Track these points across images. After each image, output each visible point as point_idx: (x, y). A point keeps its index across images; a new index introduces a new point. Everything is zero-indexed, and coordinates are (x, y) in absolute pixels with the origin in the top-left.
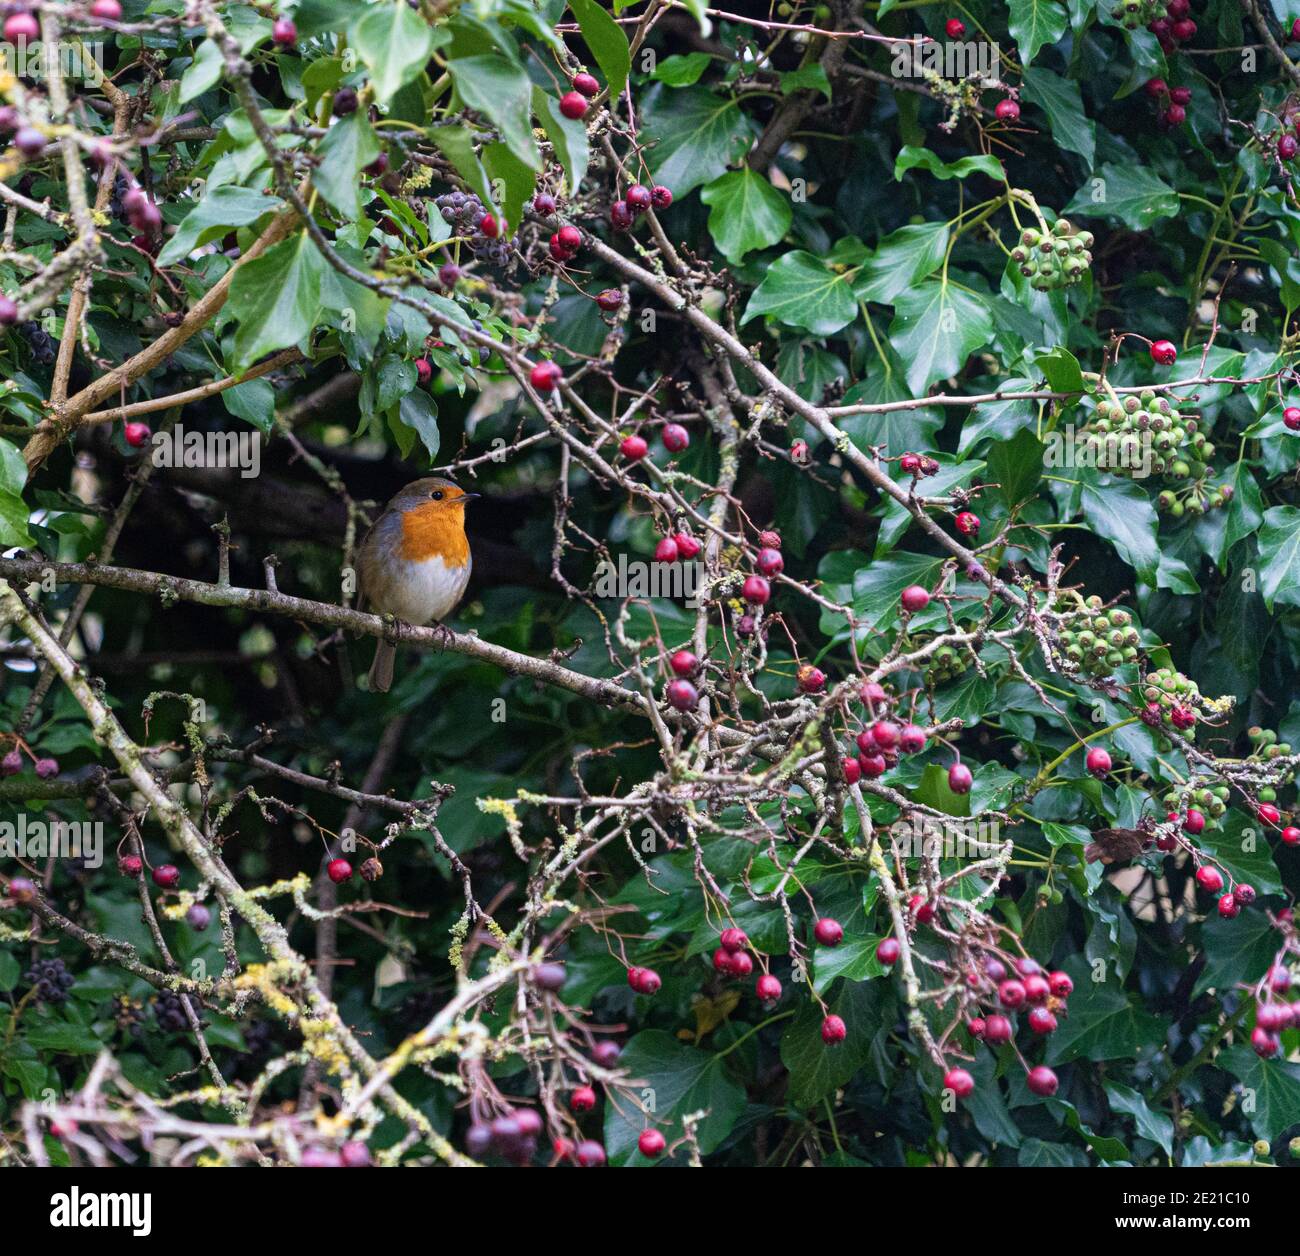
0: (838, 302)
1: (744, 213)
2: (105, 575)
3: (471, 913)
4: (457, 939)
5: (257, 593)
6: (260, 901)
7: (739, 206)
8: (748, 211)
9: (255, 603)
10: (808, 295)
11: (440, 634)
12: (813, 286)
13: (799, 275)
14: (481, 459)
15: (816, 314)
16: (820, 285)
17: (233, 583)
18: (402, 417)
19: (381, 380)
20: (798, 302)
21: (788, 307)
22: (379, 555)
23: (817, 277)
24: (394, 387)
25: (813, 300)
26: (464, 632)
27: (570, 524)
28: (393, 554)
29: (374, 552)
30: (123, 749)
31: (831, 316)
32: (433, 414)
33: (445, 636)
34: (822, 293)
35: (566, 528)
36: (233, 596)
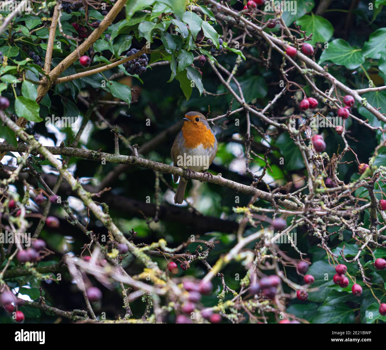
0: (356, 58)
1: (313, 30)
2: (68, 150)
3: (225, 290)
4: (220, 300)
5: (131, 157)
6: (146, 252)
7: (311, 27)
8: (315, 29)
9: (130, 161)
10: (344, 55)
11: (207, 175)
12: (345, 53)
13: (340, 48)
14: (216, 118)
15: (348, 61)
16: (348, 52)
17: (121, 154)
18: (188, 77)
19: (179, 60)
20: (340, 58)
21: (337, 59)
22: (179, 147)
23: (346, 49)
24: (184, 62)
25: (346, 57)
26: (216, 174)
27: (252, 152)
28: (183, 146)
29: (176, 146)
30: (85, 195)
31: (354, 62)
32: (200, 78)
33: (208, 176)
34: (350, 55)
35: (250, 153)
36: (121, 158)
